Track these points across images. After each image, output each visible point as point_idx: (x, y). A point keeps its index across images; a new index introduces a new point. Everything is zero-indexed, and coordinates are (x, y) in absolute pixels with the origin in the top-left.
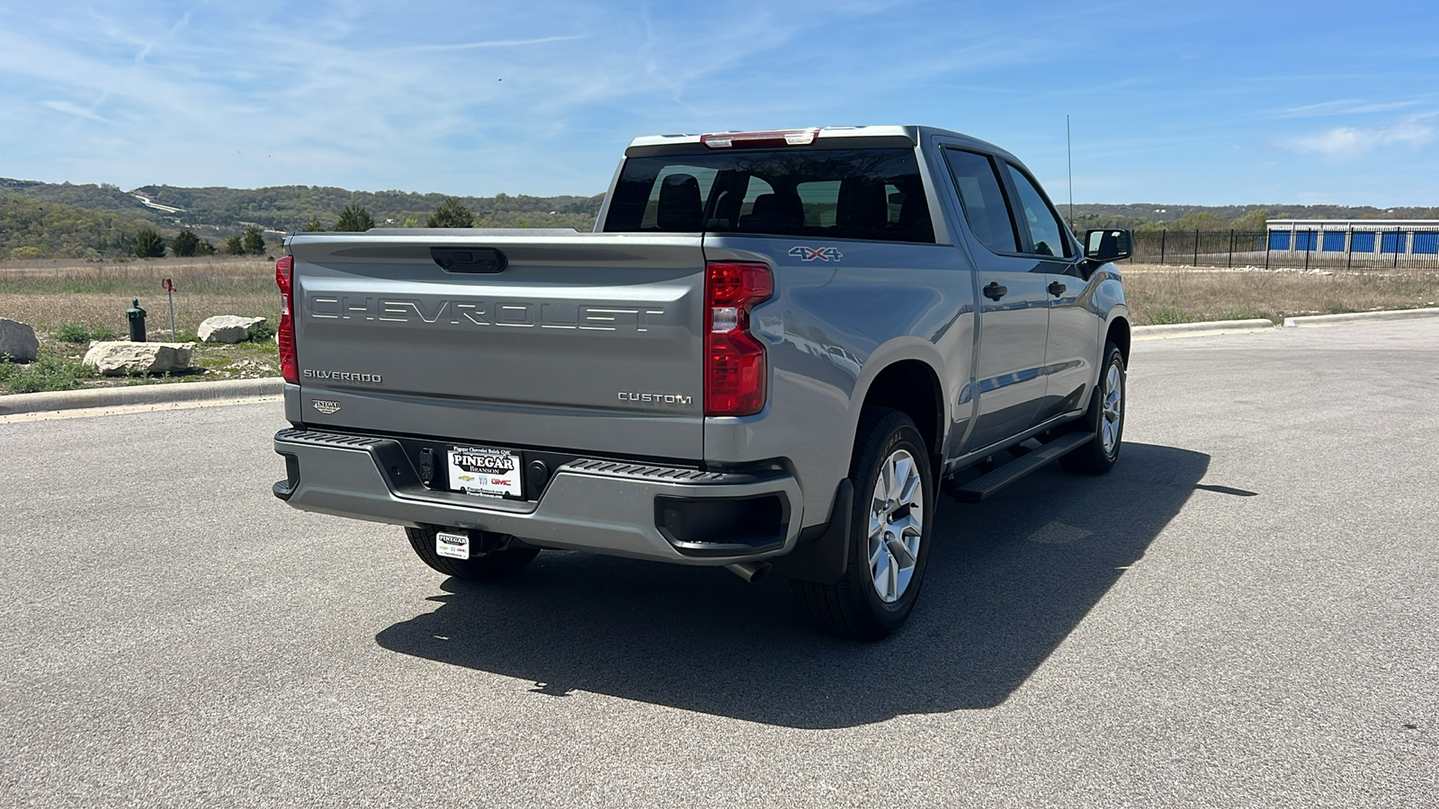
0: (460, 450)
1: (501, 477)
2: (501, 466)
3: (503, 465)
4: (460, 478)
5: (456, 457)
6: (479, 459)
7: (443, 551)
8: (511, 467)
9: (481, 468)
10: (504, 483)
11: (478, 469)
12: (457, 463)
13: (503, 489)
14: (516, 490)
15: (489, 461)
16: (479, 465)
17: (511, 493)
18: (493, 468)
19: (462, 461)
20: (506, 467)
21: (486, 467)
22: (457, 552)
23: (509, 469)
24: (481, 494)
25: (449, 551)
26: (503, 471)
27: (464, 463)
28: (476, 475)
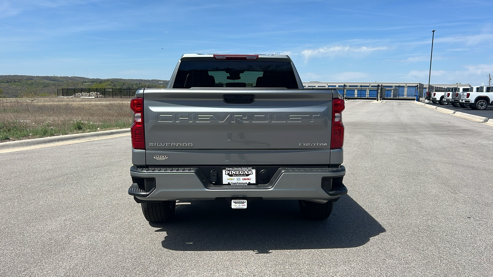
0: (229, 169)
1: (247, 177)
2: (247, 173)
3: (248, 173)
4: (228, 179)
5: (227, 172)
6: (237, 171)
7: (235, 207)
8: (251, 173)
9: (238, 175)
10: (248, 179)
11: (236, 175)
12: (227, 174)
13: (248, 182)
14: (253, 181)
15: (242, 172)
16: (237, 174)
17: (251, 183)
18: (243, 174)
19: (229, 173)
20: (249, 173)
21: (240, 174)
22: (241, 206)
23: (250, 174)
24: (238, 184)
25: (238, 206)
26: (248, 175)
27: (230, 174)
28: (235, 178)
